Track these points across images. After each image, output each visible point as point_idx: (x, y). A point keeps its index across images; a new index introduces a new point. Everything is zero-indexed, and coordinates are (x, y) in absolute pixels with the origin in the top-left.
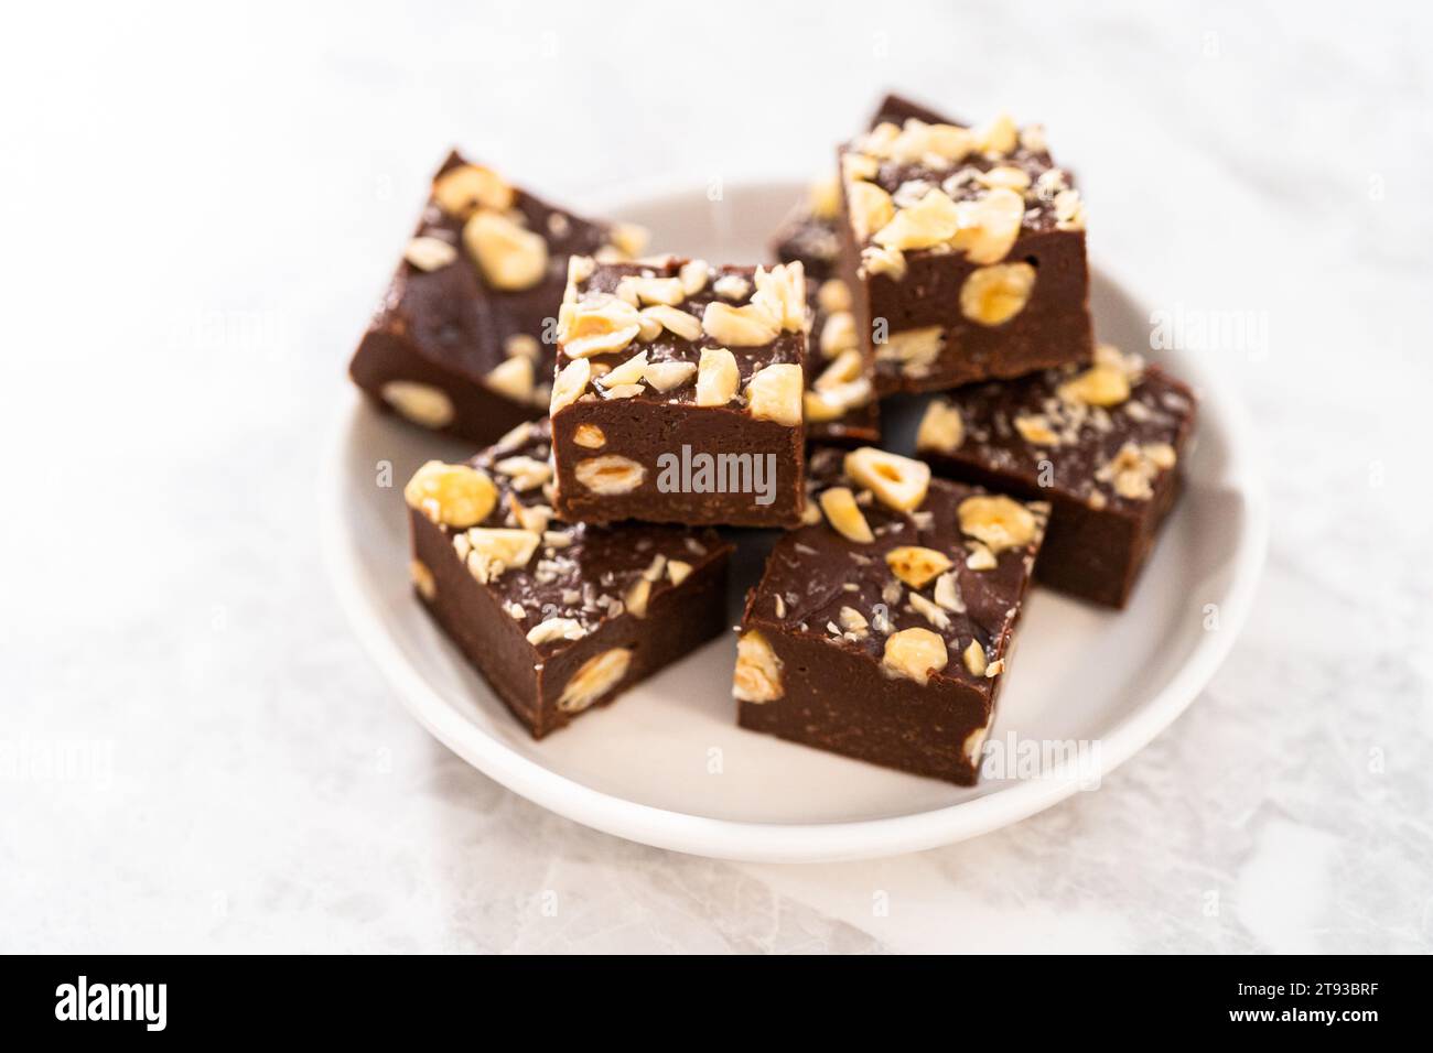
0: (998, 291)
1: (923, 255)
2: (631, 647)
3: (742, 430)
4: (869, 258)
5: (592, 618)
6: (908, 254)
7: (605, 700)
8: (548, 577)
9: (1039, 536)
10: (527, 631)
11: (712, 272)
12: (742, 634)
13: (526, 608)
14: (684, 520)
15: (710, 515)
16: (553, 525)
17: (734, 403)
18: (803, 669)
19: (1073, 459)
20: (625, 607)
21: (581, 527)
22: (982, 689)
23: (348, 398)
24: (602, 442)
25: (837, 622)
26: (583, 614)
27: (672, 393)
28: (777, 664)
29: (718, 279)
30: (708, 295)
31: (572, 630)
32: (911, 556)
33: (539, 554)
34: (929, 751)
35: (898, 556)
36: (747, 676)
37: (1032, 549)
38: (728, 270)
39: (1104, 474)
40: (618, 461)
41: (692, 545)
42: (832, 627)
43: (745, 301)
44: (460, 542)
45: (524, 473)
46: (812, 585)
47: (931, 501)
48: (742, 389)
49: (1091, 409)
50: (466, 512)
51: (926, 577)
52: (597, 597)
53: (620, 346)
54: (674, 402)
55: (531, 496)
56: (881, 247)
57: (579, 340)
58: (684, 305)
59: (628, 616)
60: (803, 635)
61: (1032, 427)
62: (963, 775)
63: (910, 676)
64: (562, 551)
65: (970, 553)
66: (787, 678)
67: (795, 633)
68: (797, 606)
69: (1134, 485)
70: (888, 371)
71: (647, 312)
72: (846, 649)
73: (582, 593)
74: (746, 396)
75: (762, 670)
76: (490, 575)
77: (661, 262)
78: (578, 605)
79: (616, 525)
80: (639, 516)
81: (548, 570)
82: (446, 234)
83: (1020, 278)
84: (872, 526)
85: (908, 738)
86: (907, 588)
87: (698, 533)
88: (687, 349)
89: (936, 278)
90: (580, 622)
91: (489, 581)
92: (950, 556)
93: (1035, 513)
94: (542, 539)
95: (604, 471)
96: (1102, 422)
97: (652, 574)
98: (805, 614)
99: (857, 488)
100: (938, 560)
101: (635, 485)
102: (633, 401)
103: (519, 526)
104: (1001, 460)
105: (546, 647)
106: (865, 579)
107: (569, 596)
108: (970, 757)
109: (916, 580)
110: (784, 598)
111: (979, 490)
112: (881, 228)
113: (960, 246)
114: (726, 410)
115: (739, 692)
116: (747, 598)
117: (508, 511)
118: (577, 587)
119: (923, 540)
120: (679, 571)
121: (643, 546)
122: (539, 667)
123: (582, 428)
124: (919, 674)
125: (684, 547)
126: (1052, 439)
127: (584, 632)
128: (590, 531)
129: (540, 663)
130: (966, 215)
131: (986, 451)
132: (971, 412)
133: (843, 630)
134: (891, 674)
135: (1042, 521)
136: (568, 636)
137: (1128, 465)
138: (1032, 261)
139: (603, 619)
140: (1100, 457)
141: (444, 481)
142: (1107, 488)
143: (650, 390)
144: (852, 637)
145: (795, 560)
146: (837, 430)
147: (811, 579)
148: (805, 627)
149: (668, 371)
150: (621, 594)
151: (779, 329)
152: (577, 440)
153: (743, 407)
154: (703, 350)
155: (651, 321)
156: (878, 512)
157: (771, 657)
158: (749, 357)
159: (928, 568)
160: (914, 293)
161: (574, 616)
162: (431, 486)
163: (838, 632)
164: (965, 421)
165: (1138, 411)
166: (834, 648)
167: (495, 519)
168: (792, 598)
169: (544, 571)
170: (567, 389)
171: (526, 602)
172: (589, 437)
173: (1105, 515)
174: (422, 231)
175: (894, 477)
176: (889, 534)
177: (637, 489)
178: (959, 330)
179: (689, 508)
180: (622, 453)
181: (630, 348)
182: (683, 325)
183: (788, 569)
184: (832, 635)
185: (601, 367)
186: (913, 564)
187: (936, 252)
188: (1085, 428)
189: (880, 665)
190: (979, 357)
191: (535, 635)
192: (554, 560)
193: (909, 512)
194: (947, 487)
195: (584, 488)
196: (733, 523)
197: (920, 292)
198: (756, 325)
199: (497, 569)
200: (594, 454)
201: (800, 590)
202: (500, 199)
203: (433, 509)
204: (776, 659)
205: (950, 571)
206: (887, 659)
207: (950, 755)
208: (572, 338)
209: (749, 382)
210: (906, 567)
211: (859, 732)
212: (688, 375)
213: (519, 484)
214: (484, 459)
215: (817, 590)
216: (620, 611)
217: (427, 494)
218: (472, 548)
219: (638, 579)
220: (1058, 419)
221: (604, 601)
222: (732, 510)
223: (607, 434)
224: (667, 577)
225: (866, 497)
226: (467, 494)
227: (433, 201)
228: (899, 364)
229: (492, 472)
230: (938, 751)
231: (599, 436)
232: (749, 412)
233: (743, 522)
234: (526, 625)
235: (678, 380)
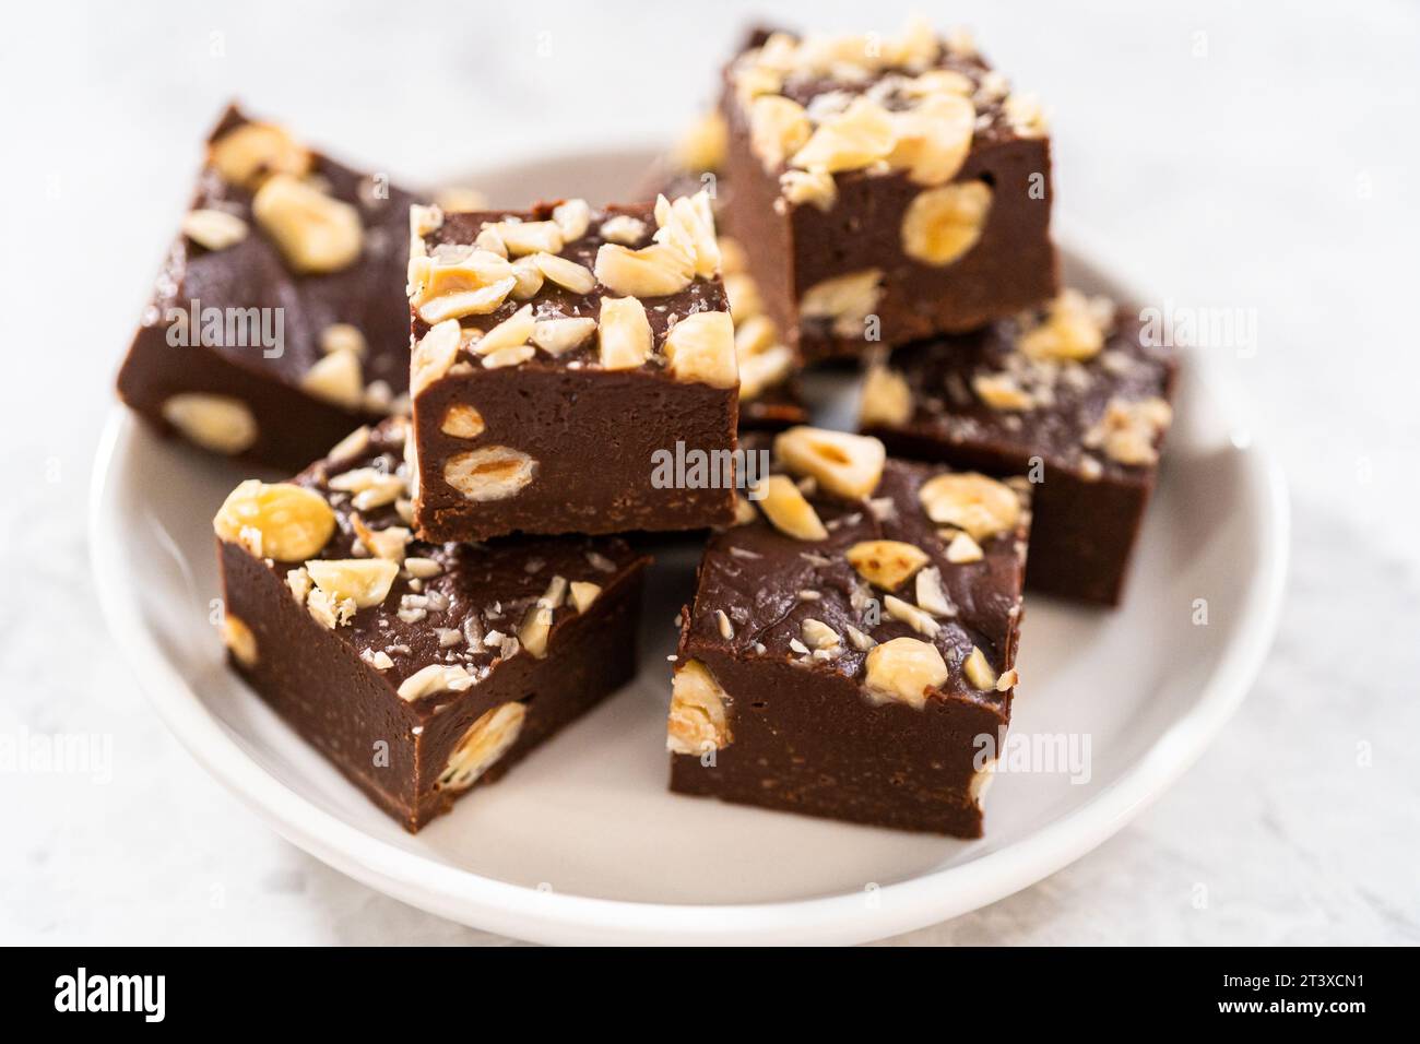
0: (948, 220)
1: (857, 178)
2: (525, 700)
3: (663, 399)
4: (790, 184)
5: (480, 661)
6: (839, 177)
7: (495, 773)
8: (417, 614)
9: (1025, 519)
10: (398, 683)
11: (596, 216)
12: (679, 665)
13: (392, 655)
14: (586, 528)
15: (620, 518)
16: (412, 550)
17: (651, 364)
18: (761, 705)
19: (1053, 422)
20: (521, 644)
21: (450, 547)
22: (997, 707)
23: (118, 422)
24: (480, 429)
25: (801, 637)
26: (467, 657)
27: (570, 355)
28: (724, 701)
29: (604, 221)
30: (594, 240)
31: (458, 678)
32: (879, 551)
33: (400, 587)
34: (923, 797)
35: (863, 552)
36: (686, 722)
37: (1022, 533)
38: (614, 211)
39: (1093, 437)
40: (500, 453)
41: (597, 560)
42: (796, 645)
43: (646, 241)
44: (296, 580)
45: (369, 487)
46: (762, 594)
47: (886, 485)
48: (658, 344)
49: (1062, 362)
50: (300, 541)
51: (902, 575)
52: (484, 634)
53: (493, 302)
54: (575, 365)
55: (382, 515)
56: (804, 170)
57: (439, 300)
58: (569, 251)
59: (524, 656)
60: (760, 658)
61: (996, 388)
62: (963, 823)
63: (901, 698)
64: (430, 582)
65: (947, 543)
66: (739, 721)
67: (750, 656)
68: (748, 622)
69: (1134, 446)
70: (816, 331)
71: (522, 266)
72: (817, 671)
73: (462, 631)
74: (664, 354)
75: (704, 711)
76: (340, 617)
77: (529, 206)
78: (461, 646)
79: (495, 543)
80: (525, 529)
81: (413, 608)
82: (234, 207)
83: (973, 200)
84: (824, 520)
85: (896, 782)
86: (878, 592)
87: (602, 544)
88: (586, 303)
89: (872, 205)
90: (465, 667)
91: (338, 624)
92: (925, 549)
93: (1015, 490)
94: (403, 567)
95: (482, 469)
96: (1079, 378)
97: (548, 603)
98: (758, 632)
99: (795, 475)
100: (914, 555)
101: (522, 485)
102: (521, 368)
103: (369, 554)
104: (965, 431)
105: (425, 703)
106: (825, 583)
107: (447, 636)
108: (977, 800)
109: (890, 579)
110: (729, 613)
111: (942, 468)
112: (801, 147)
113: (902, 163)
114: (643, 372)
115: (674, 744)
116: (679, 620)
117: (353, 536)
118: (456, 623)
119: (887, 532)
120: (585, 595)
121: (533, 567)
122: (417, 731)
123: (453, 410)
124: (914, 696)
125: (587, 563)
126: (1025, 402)
127: (473, 680)
128: (463, 553)
129: (419, 725)
130: (902, 126)
131: (944, 423)
132: (918, 378)
133: (812, 648)
134: (876, 698)
135: (1025, 499)
136: (453, 686)
137: (1119, 425)
138: (988, 179)
139: (496, 660)
140: (1086, 417)
141: (263, 501)
142: (1098, 453)
143: (541, 355)
144: (825, 655)
145: (734, 568)
146: (758, 411)
147: (760, 589)
148: (761, 648)
149: (558, 330)
150: (514, 628)
151: (692, 273)
152: (448, 428)
153: (663, 367)
154: (604, 300)
155: (527, 274)
156: (827, 501)
157: (717, 692)
158: (661, 309)
159: (902, 564)
160: (847, 227)
161: (457, 661)
162: (249, 510)
163: (808, 652)
164: (912, 388)
165: (1118, 362)
166: (802, 671)
167: (337, 546)
168: (741, 613)
169: (410, 608)
170: (431, 359)
171: (391, 648)
172: (463, 423)
173: (1102, 485)
174: (200, 203)
175: (840, 459)
176: (844, 528)
177: (525, 490)
178: (901, 273)
179: (593, 512)
180: (506, 442)
181: (506, 307)
182: (571, 276)
183: (726, 579)
184: (798, 655)
185: (473, 333)
186: (883, 560)
187: (872, 172)
188: (1060, 387)
189: (862, 688)
190: (926, 307)
191: (409, 689)
192: (421, 593)
193: (866, 498)
194: (901, 467)
195: (456, 494)
196: (647, 528)
197: (855, 225)
198: (665, 268)
199: (348, 609)
200: (469, 445)
201: (749, 598)
202: (296, 163)
203: (253, 539)
204: (724, 695)
205: (929, 566)
206: (872, 679)
207: (951, 800)
208: (429, 298)
209: (666, 337)
210: (875, 565)
211: (831, 781)
212: (587, 332)
213: (363, 501)
214: (318, 472)
215: (769, 601)
216: (516, 650)
217: (244, 521)
218: (314, 585)
219: (533, 608)
220: (1027, 377)
221: (493, 638)
222: (648, 510)
223: (486, 417)
224: (569, 603)
225: (809, 484)
226: (297, 517)
227: (208, 169)
228: (827, 322)
229: (325, 491)
230: (935, 796)
231: (475, 420)
232: (673, 373)
233: (660, 525)
234: (395, 677)
235: (574, 341)
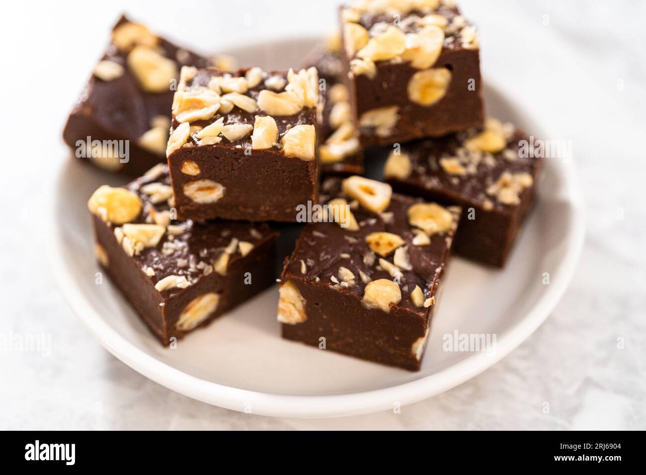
0: (429, 85)
1: (386, 64)
2: (219, 292)
3: (279, 163)
4: (355, 65)
5: (194, 275)
6: (377, 63)
7: (205, 323)
8: (169, 252)
9: (454, 226)
10: (155, 282)
11: (265, 75)
12: (282, 283)
13: (156, 270)
14: (249, 218)
15: (264, 215)
16: (173, 222)
17: (274, 148)
18: (318, 304)
19: (474, 182)
20: (214, 269)
21: (190, 223)
22: (422, 314)
24: (198, 172)
25: (336, 276)
26: (188, 273)
27: (238, 142)
28: (302, 301)
29: (267, 78)
30: (261, 87)
31: (181, 282)
32: (381, 238)
33: (164, 238)
34: (392, 351)
35: (372, 238)
36: (286, 309)
37: (451, 233)
38: (273, 74)
39: (492, 190)
40: (208, 183)
41: (254, 233)
42: (333, 279)
43: (283, 90)
44: (118, 232)
45: (157, 192)
46: (322, 254)
47: (392, 206)
48: (279, 139)
49: (484, 154)
50: (123, 214)
51: (389, 250)
52: (197, 263)
53: (208, 114)
54: (239, 147)
55: (161, 206)
56: (361, 59)
57: (185, 113)
58: (248, 93)
59: (215, 274)
60: (317, 284)
61: (450, 164)
62: (412, 365)
63: (380, 307)
64: (178, 237)
65: (415, 236)
66: (309, 309)
67: (312, 283)
68: (314, 267)
69: (509, 196)
70: (367, 132)
71: (226, 97)
72: (342, 291)
73: (188, 261)
74: (282, 144)
75: (294, 305)
76: (135, 251)
77: (235, 70)
78: (186, 268)
79: (210, 222)
80: (223, 216)
81: (169, 248)
82: (119, 59)
83: (442, 77)
84: (358, 220)
85: (380, 344)
86: (378, 256)
87: (257, 225)
88: (247, 117)
89: (393, 77)
90: (187, 278)
91: (134, 254)
92: (403, 238)
93: (452, 213)
94: (167, 230)
95: (200, 189)
96: (490, 161)
97: (230, 250)
98: (317, 272)
99: (349, 199)
100: (396, 240)
101: (219, 197)
102: (215, 146)
103: (154, 223)
104: (433, 183)
105: (166, 292)
106: (354, 251)
107: (181, 262)
108: (416, 355)
109: (383, 251)
110: (306, 262)
111: (420, 200)
112: (362, 48)
113: (407, 58)
114: (270, 151)
115: (281, 318)
116: (284, 262)
117: (147, 214)
118: (186, 257)
119: (388, 228)
120: (246, 248)
121: (225, 234)
122: (162, 304)
123: (186, 163)
124: (385, 306)
125: (249, 234)
126: (462, 171)
127: (188, 284)
128: (196, 225)
129: (163, 302)
130: (411, 41)
131: (423, 179)
132: (416, 157)
133: (340, 281)
134: (368, 306)
135: (457, 217)
136: (179, 286)
137: (505, 185)
138: (449, 67)
139: (200, 276)
140: (489, 181)
141: (110, 197)
142: (493, 198)
143: (225, 140)
144: (345, 284)
145: (312, 241)
146: (339, 168)
147: (322, 250)
148: (318, 279)
149: (236, 129)
150: (212, 261)
151: (302, 105)
152: (183, 171)
153: (280, 150)
154: (257, 117)
155: (227, 102)
156: (361, 212)
157: (299, 297)
158: (284, 122)
159: (390, 244)
160: (381, 85)
161: (184, 274)
162: (102, 200)
163: (337, 282)
164: (412, 161)
165: (510, 155)
166: (335, 291)
167: (140, 219)
168: (311, 262)
169: (167, 249)
170: (179, 138)
171: (155, 266)
172: (190, 169)
173: (492, 214)
174: (105, 58)
175: (371, 193)
176: (367, 226)
177: (220, 200)
178: (408, 108)
179: (251, 211)
180: (210, 178)
181: (215, 117)
182: (246, 103)
183: (309, 246)
184: (334, 284)
185: (197, 128)
186: (382, 242)
187: (393, 62)
188: (481, 165)
189: (362, 301)
190: (420, 124)
191: (160, 286)
192: (173, 242)
193: (379, 212)
194: (401, 198)
195: (189, 200)
196: (277, 220)
197: (385, 85)
198: (289, 104)
199: (139, 247)
200: (193, 179)
201: (316, 258)
202: (150, 41)
203: (103, 213)
204: (302, 298)
205: (403, 246)
206: (366, 297)
207: (404, 353)
208: (181, 111)
209: (284, 135)
210: (378, 244)
211: (351, 340)
212: (248, 131)
213: (155, 199)
214: (135, 185)
215: (325, 258)
216: (211, 271)
217: (101, 205)
218: (125, 235)
219: (222, 252)
220: (465, 160)
221: (201, 265)
222: (276, 212)
223: (201, 167)
224: (238, 251)
225: (355, 204)
226: (123, 204)
227: (112, 42)
228: (373, 129)
229: (139, 192)
230: (397, 351)
231: (195, 168)
232: (283, 152)
233: (281, 219)
234: (155, 280)
235: (241, 135)
